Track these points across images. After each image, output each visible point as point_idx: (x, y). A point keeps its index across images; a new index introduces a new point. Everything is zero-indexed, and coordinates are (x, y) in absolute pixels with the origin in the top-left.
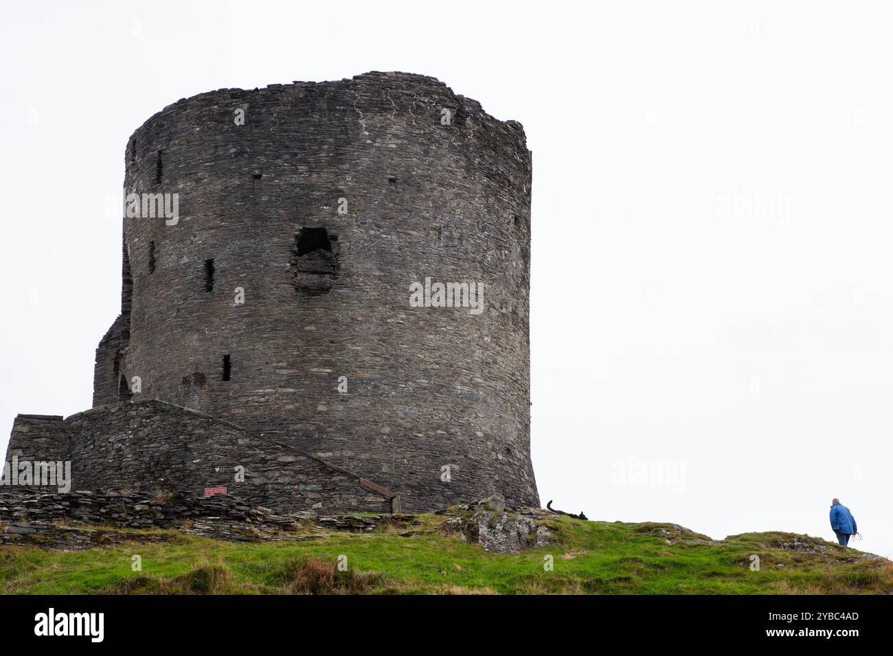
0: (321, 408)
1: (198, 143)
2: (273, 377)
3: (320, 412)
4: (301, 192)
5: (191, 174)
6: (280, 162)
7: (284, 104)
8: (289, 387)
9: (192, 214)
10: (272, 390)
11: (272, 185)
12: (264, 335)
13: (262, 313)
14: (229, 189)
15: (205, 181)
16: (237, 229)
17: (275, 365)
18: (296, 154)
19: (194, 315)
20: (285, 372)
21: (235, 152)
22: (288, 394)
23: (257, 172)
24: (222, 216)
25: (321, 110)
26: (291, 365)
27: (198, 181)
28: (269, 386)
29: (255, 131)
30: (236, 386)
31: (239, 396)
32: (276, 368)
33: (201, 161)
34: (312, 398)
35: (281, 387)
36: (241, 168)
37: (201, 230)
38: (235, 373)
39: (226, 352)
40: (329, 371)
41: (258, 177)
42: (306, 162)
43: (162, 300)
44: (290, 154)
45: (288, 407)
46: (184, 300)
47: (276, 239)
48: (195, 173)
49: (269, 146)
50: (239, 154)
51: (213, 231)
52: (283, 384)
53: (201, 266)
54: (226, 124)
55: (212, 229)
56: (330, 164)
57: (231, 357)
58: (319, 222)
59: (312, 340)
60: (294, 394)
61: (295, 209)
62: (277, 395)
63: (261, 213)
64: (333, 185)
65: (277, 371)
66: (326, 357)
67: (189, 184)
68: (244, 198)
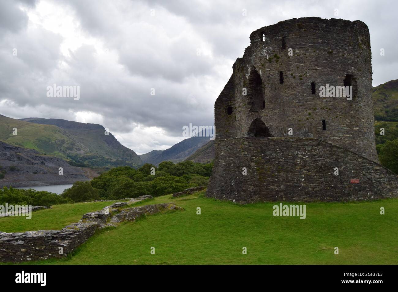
0: (357, 143)
1: (305, 36)
2: (342, 130)
3: (357, 144)
4: (345, 60)
5: (302, 47)
6: (338, 48)
7: (338, 27)
8: (347, 134)
9: (303, 63)
10: (342, 135)
11: (336, 56)
12: (338, 114)
13: (336, 105)
14: (320, 55)
15: (309, 51)
16: (325, 71)
17: (343, 125)
18: (343, 46)
19: (308, 102)
20: (346, 128)
21: (321, 42)
22: (347, 137)
23: (330, 50)
24: (317, 65)
25: (349, 31)
26: (348, 126)
27: (306, 50)
28: (341, 133)
29: (329, 35)
30: (329, 132)
31: (330, 137)
32: (343, 126)
33: (307, 43)
34: (355, 139)
35: (345, 134)
36: (324, 48)
37: (309, 69)
38: (328, 127)
39: (323, 119)
40: (358, 129)
41: (331, 52)
42: (346, 49)
43: (289, 95)
44: (341, 45)
45: (348, 142)
46: (302, 96)
47: (339, 77)
48: (305, 47)
49: (334, 41)
50: (323, 42)
51: (314, 71)
52: (345, 133)
53: (310, 84)
54: (317, 30)
55: (313, 70)
56: (353, 52)
57: (326, 121)
58: (351, 73)
59: (352, 116)
60: (349, 137)
61: (344, 66)
62: (344, 137)
63: (333, 66)
64: (354, 59)
65: (344, 128)
66: (357, 124)
67: (301, 51)
68: (326, 60)
